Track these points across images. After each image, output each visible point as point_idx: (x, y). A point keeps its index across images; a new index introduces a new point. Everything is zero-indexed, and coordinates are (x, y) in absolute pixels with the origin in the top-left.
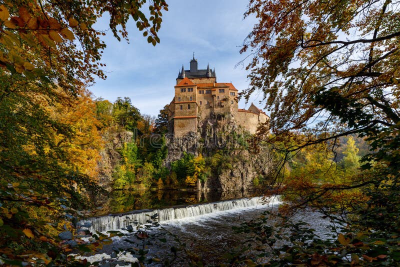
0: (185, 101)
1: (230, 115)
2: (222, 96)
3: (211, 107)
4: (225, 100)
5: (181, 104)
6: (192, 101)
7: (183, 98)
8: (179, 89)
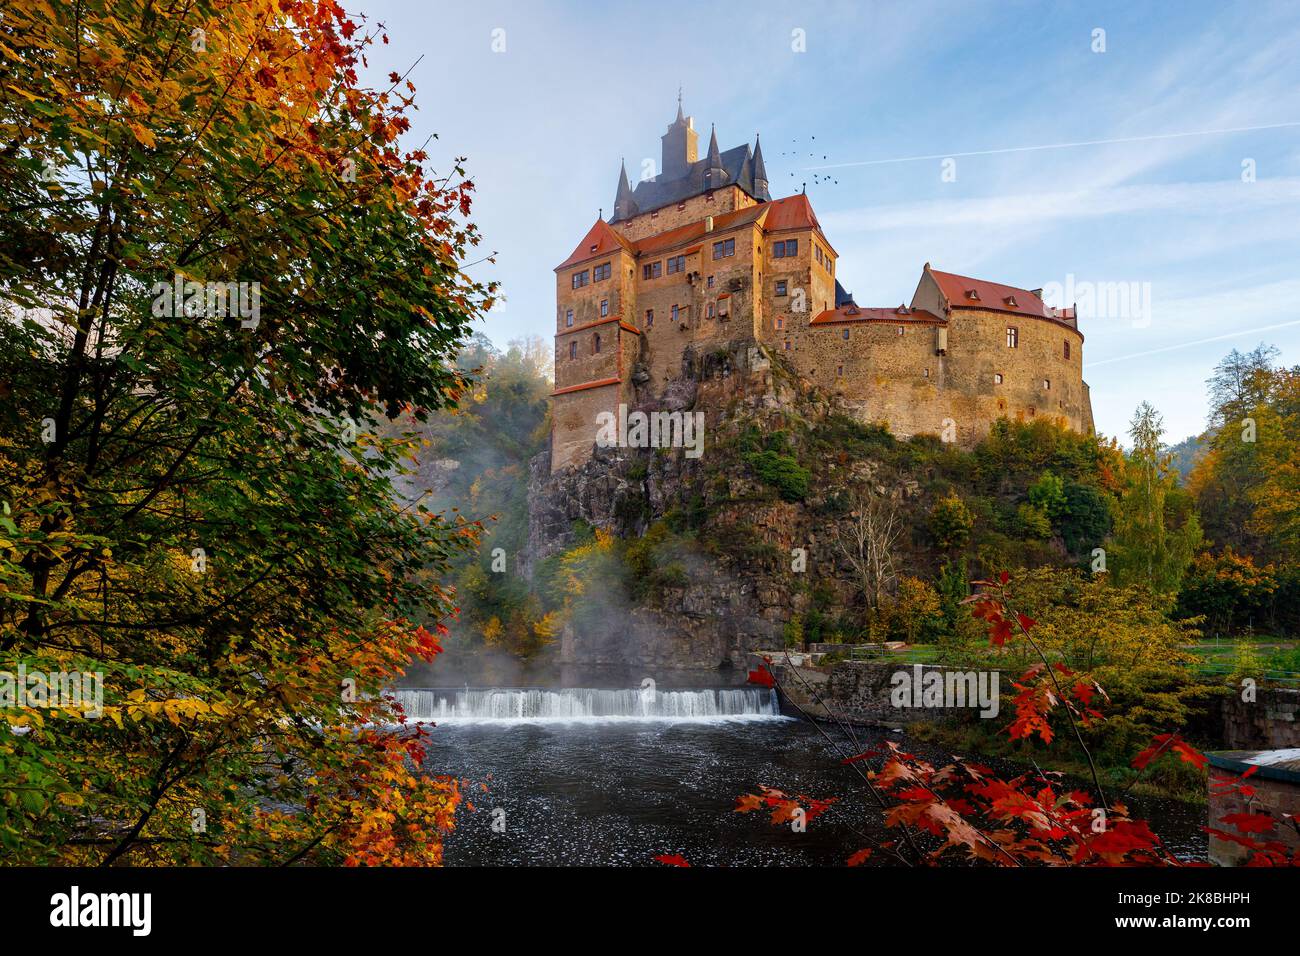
0: (586, 323)
1: (752, 351)
2: (724, 271)
3: (683, 328)
4: (738, 286)
5: (573, 338)
6: (609, 318)
7: (579, 311)
8: (567, 279)
